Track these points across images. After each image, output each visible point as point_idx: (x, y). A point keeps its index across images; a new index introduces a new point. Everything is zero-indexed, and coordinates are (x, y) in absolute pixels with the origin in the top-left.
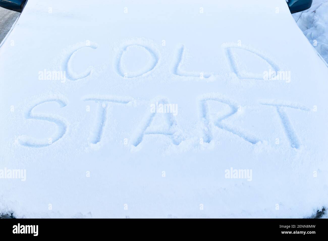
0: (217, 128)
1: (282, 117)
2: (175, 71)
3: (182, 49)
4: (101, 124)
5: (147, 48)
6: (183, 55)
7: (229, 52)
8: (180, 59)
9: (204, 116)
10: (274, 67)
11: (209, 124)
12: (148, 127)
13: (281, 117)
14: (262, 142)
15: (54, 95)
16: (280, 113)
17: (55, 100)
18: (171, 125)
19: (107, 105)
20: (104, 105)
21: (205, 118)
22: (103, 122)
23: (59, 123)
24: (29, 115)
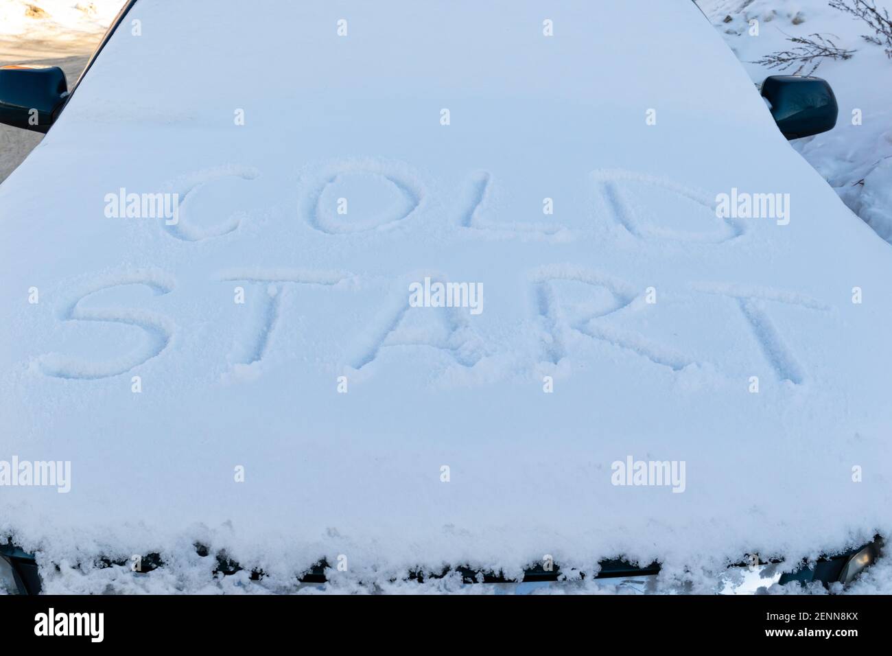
0: (577, 334)
1: (755, 321)
2: (467, 221)
3: (484, 183)
4: (265, 329)
5: (390, 179)
6: (487, 190)
7: (609, 190)
8: (478, 200)
9: (544, 312)
10: (733, 223)
11: (556, 326)
12: (391, 333)
13: (752, 322)
14: (699, 366)
15: (138, 272)
16: (748, 313)
17: (141, 282)
18: (454, 329)
19: (280, 290)
20: (272, 290)
21: (546, 317)
22: (269, 325)
23: (150, 327)
24: (69, 314)
